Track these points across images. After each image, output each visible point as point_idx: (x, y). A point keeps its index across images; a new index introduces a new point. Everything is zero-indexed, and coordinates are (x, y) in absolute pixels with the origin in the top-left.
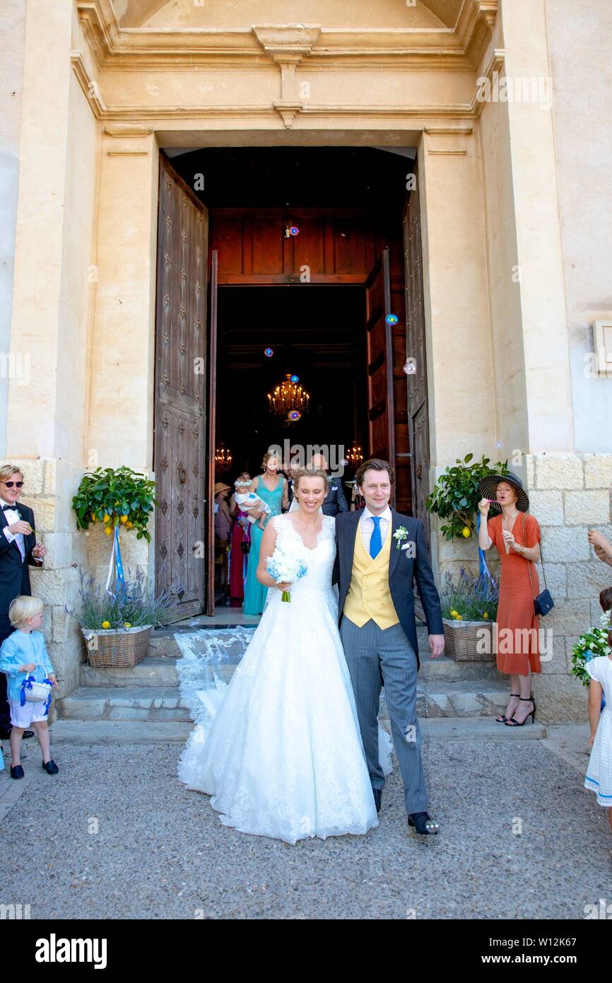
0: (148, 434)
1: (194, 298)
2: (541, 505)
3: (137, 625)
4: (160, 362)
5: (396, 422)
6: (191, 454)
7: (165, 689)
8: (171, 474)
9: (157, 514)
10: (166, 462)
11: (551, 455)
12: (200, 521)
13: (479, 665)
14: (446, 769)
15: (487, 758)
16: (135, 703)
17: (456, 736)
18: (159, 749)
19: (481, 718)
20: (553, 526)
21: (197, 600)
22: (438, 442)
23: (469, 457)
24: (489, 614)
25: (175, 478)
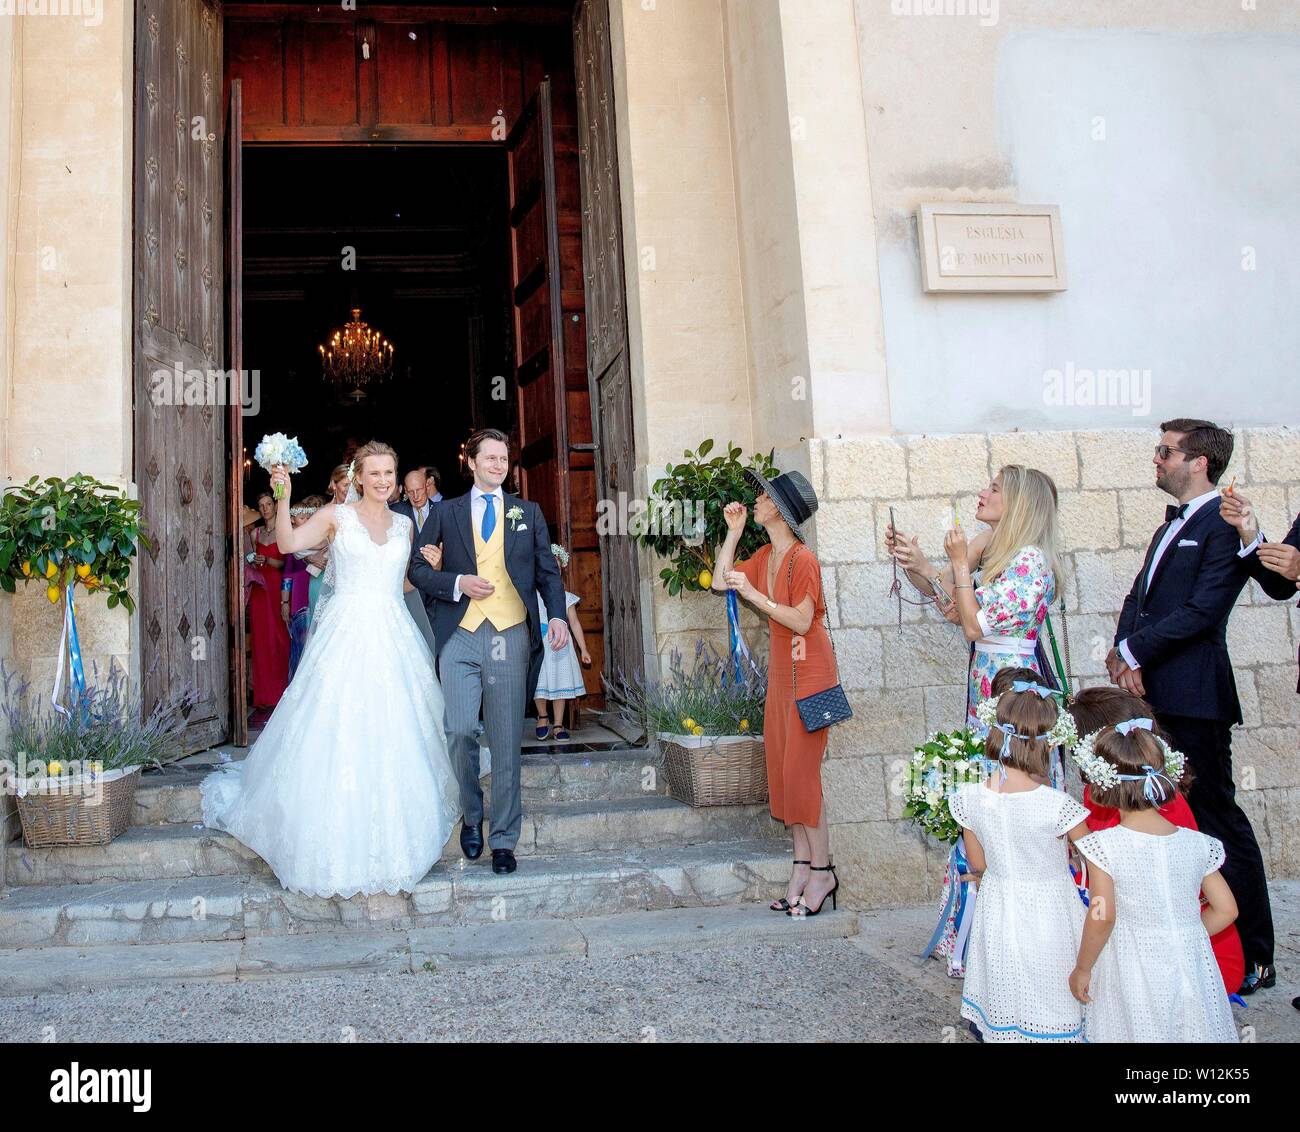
0: (124, 413)
1: (200, 167)
2: (837, 528)
3: (114, 768)
4: (141, 282)
5: (569, 388)
6: (198, 451)
7: (170, 884)
8: (164, 488)
9: (142, 560)
10: (156, 465)
11: (850, 440)
12: (216, 573)
13: (733, 812)
14: (695, 998)
15: (763, 975)
16: (115, 910)
17: (705, 941)
18: (166, 993)
19: (743, 905)
20: (858, 563)
21: (215, 718)
22: (649, 421)
23: (707, 446)
24: (750, 722)
25: (173, 496)
